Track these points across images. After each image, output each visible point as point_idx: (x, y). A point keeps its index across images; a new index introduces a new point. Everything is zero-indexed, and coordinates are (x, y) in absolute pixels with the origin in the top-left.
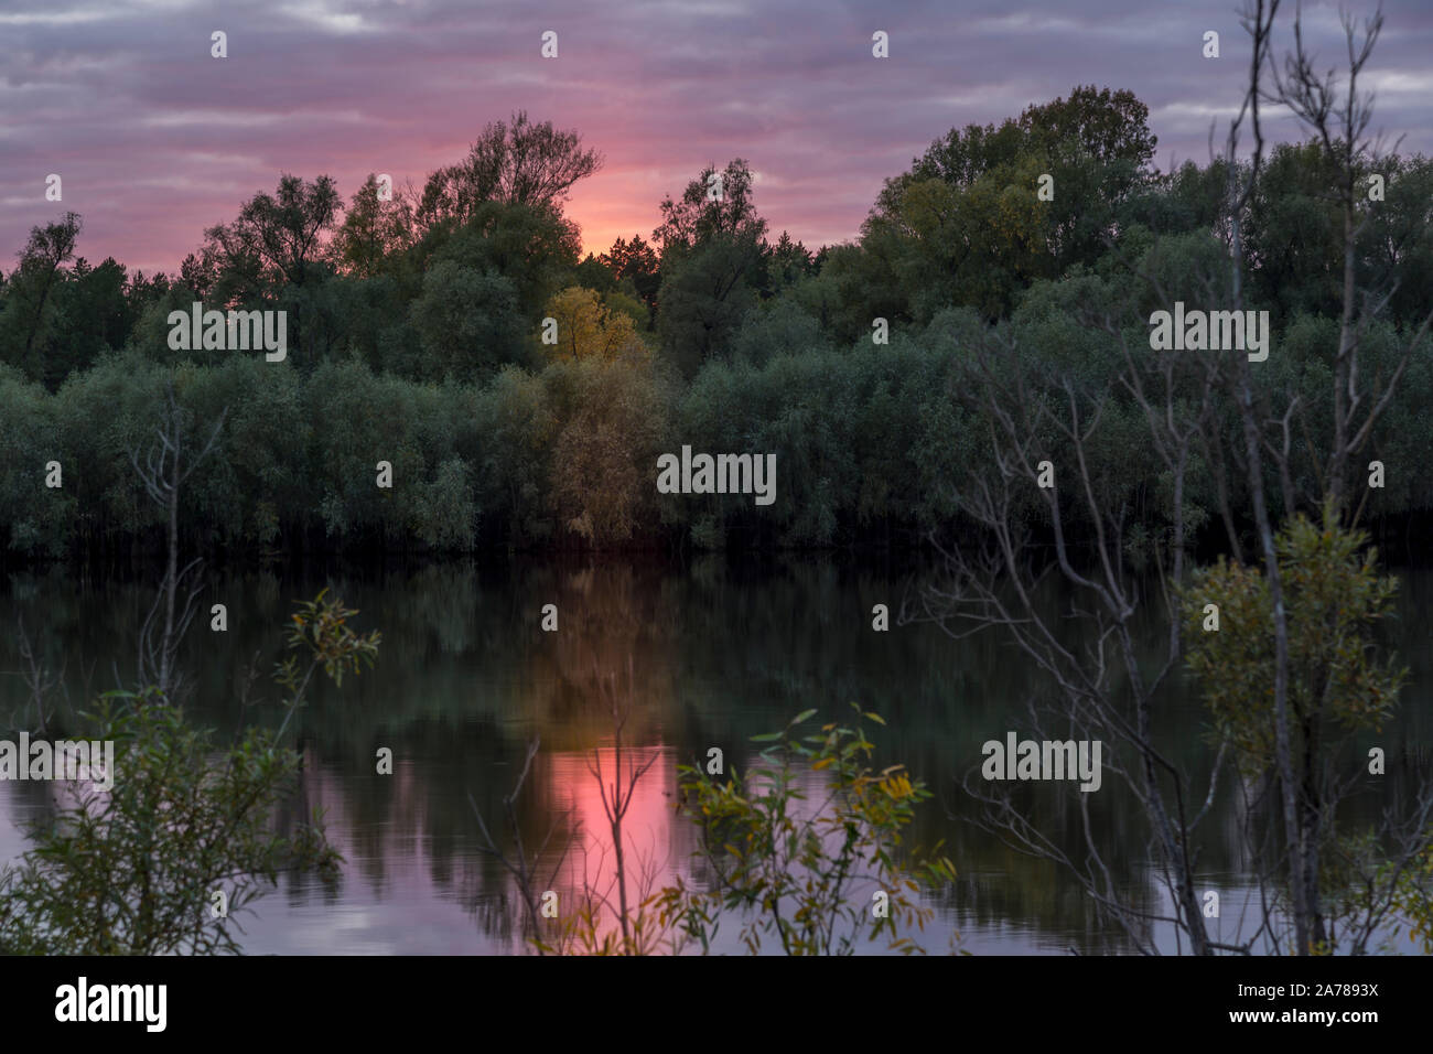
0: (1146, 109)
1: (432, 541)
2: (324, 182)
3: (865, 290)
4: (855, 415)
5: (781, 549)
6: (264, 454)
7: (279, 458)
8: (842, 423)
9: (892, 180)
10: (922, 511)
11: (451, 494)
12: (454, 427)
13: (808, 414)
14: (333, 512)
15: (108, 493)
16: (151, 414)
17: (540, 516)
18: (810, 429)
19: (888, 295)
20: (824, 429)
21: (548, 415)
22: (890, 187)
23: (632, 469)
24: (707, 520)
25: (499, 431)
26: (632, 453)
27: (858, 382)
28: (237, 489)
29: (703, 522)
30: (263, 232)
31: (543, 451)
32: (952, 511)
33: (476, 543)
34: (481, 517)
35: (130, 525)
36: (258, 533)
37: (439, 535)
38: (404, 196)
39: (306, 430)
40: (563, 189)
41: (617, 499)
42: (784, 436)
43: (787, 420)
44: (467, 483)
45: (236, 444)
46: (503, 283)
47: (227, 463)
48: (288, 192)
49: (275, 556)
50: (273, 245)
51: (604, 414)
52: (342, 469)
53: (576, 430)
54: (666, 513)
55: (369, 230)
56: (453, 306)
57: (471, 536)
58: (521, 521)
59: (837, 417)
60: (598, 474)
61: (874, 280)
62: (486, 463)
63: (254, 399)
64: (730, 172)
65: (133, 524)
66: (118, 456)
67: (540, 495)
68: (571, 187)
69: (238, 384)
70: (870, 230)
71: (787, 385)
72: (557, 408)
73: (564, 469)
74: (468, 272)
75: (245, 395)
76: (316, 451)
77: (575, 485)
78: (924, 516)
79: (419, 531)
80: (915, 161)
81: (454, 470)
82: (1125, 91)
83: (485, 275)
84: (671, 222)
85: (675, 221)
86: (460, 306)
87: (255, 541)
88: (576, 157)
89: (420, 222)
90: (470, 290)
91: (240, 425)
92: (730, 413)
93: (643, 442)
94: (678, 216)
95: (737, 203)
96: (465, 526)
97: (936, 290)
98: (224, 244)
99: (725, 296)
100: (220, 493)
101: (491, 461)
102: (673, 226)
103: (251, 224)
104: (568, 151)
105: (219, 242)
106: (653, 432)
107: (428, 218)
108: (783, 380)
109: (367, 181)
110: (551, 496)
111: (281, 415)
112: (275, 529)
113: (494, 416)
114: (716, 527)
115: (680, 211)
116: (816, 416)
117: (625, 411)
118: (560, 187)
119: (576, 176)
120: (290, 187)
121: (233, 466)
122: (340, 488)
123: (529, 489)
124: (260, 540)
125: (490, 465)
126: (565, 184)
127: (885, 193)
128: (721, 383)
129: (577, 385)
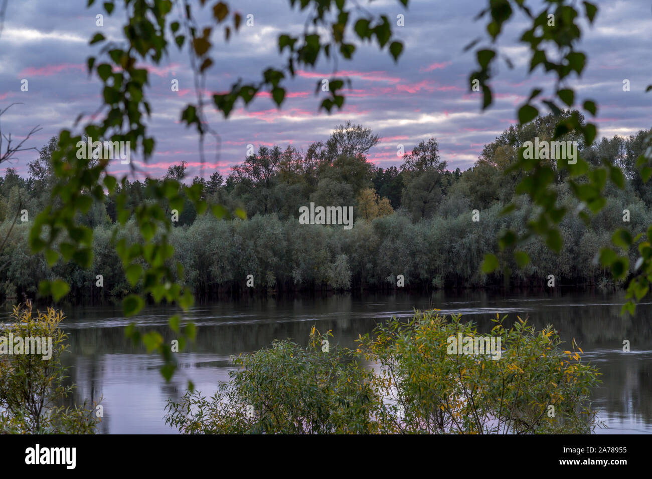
0: (583, 117)
1: (335, 286)
2: (276, 149)
3: (478, 188)
4: (493, 236)
5: (465, 288)
6: (270, 253)
7: (275, 254)
8: (489, 239)
9: (487, 145)
10: (520, 273)
11: (342, 267)
12: (340, 242)
13: (476, 236)
14: (297, 275)
15: (210, 269)
16: (226, 238)
17: (373, 276)
18: (477, 242)
19: (487, 190)
20: (482, 242)
21: (376, 238)
22: (487, 148)
23: (409, 258)
24: (438, 277)
25: (358, 244)
26: (409, 252)
27: (495, 223)
28: (259, 267)
29: (437, 278)
30: (253, 168)
31: (374, 252)
32: (532, 273)
33: (351, 286)
34: (352, 276)
35: (219, 280)
36: (267, 283)
37: (337, 284)
38: (300, 153)
39: (285, 243)
40: (366, 150)
41: (404, 269)
42: (468, 245)
43: (469, 239)
44: (347, 263)
45: (259, 249)
46: (348, 186)
47: (255, 256)
48: (262, 152)
49: (274, 292)
50: (256, 172)
51: (397, 236)
52: (299, 258)
53: (387, 243)
54: (422, 274)
55: (288, 166)
56: (329, 196)
57: (349, 283)
58: (366, 278)
59: (487, 237)
60: (396, 260)
61: (481, 184)
62: (353, 256)
63: (265, 232)
64: (430, 143)
65: (220, 280)
66: (214, 254)
67: (373, 268)
68: (370, 149)
69: (258, 226)
70: (478, 165)
71: (467, 225)
72: (379, 235)
73: (384, 258)
74: (335, 182)
75: (262, 230)
76: (289, 252)
77: (388, 264)
78: (521, 275)
79: (329, 282)
80: (497, 138)
81: (342, 259)
82: (576, 110)
83: (341, 183)
84: (407, 163)
85: (408, 162)
86: (332, 195)
87: (266, 286)
88: (371, 138)
89: (306, 163)
90: (336, 189)
91: (261, 242)
92: (446, 236)
93: (414, 247)
94: (409, 160)
95: (432, 155)
96: (347, 280)
97: (509, 188)
98: (238, 172)
99: (431, 191)
100: (253, 267)
101: (355, 255)
102: (407, 164)
103: (249, 165)
104: (367, 136)
105: (236, 172)
106: (418, 243)
107: (309, 161)
108: (466, 223)
109: (287, 148)
110: (378, 268)
111: (276, 238)
112: (274, 282)
113: (356, 237)
114: (442, 279)
115: (410, 159)
116: (479, 236)
117: (406, 235)
118: (365, 150)
119: (371, 145)
120: (263, 151)
121: (257, 257)
122: (298, 265)
123: (369, 266)
124: (268, 286)
125: (355, 257)
126: (367, 148)
127: (484, 150)
128: (442, 224)
129: (387, 225)
